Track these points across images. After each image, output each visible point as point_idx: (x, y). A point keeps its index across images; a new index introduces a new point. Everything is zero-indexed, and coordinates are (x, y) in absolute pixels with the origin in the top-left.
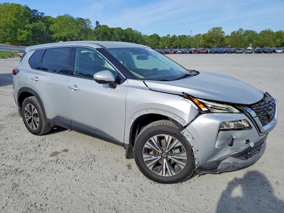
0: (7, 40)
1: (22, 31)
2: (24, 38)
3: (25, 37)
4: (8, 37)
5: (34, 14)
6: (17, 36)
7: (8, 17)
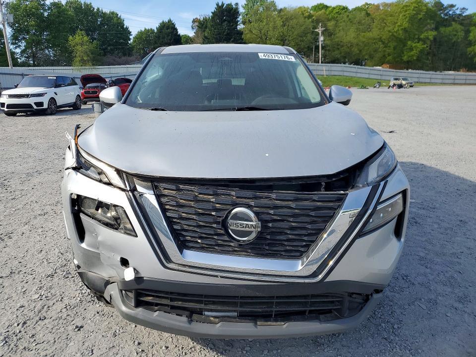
0: (387, 60)
1: (414, 45)
2: (413, 55)
3: (417, 53)
4: (389, 55)
5: (448, 12)
6: (403, 53)
7: (397, 23)
